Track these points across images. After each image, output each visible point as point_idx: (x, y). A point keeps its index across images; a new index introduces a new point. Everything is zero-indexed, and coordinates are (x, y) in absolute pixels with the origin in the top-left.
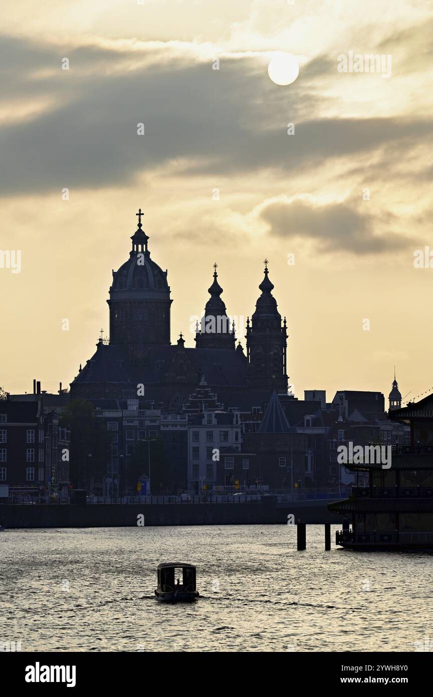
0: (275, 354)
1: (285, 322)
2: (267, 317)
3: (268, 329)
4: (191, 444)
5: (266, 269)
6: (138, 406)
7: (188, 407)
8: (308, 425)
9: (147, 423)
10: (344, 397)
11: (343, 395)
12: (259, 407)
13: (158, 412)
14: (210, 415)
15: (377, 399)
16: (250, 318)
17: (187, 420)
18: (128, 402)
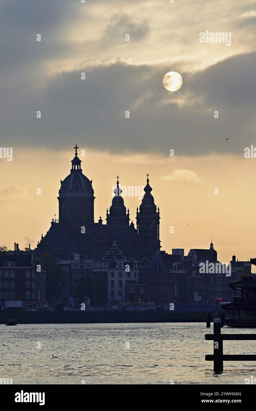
0: (153, 228)
1: (159, 210)
2: (149, 207)
3: (149, 214)
4: (110, 279)
5: (148, 179)
6: (79, 258)
7: (106, 258)
8: (175, 269)
9: (85, 267)
10: (194, 253)
11: (194, 251)
12: (146, 258)
13: (91, 261)
14: (120, 263)
15: (213, 254)
16: (139, 207)
17: (107, 265)
18: (74, 256)
